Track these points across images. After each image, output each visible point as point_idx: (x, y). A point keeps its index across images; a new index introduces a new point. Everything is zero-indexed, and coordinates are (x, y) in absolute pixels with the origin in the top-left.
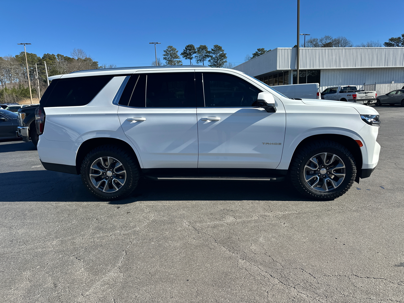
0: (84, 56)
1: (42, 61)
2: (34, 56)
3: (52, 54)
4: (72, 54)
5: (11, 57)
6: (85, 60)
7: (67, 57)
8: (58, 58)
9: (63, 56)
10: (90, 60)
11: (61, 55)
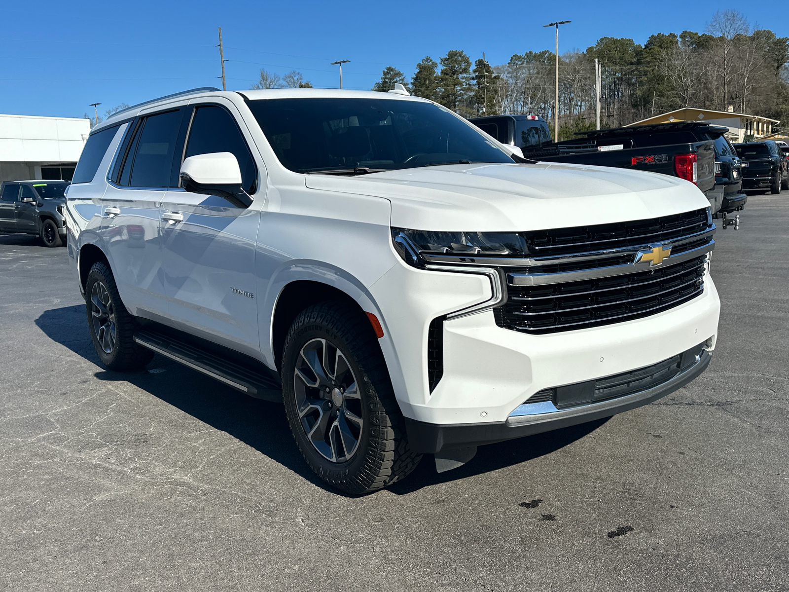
0: (740, 27)
1: (642, 55)
2: (627, 44)
3: (671, 34)
4: (709, 27)
5: (577, 54)
6: (752, 39)
7: (706, 35)
8: (684, 43)
9: (696, 34)
10: (768, 35)
11: (690, 34)
